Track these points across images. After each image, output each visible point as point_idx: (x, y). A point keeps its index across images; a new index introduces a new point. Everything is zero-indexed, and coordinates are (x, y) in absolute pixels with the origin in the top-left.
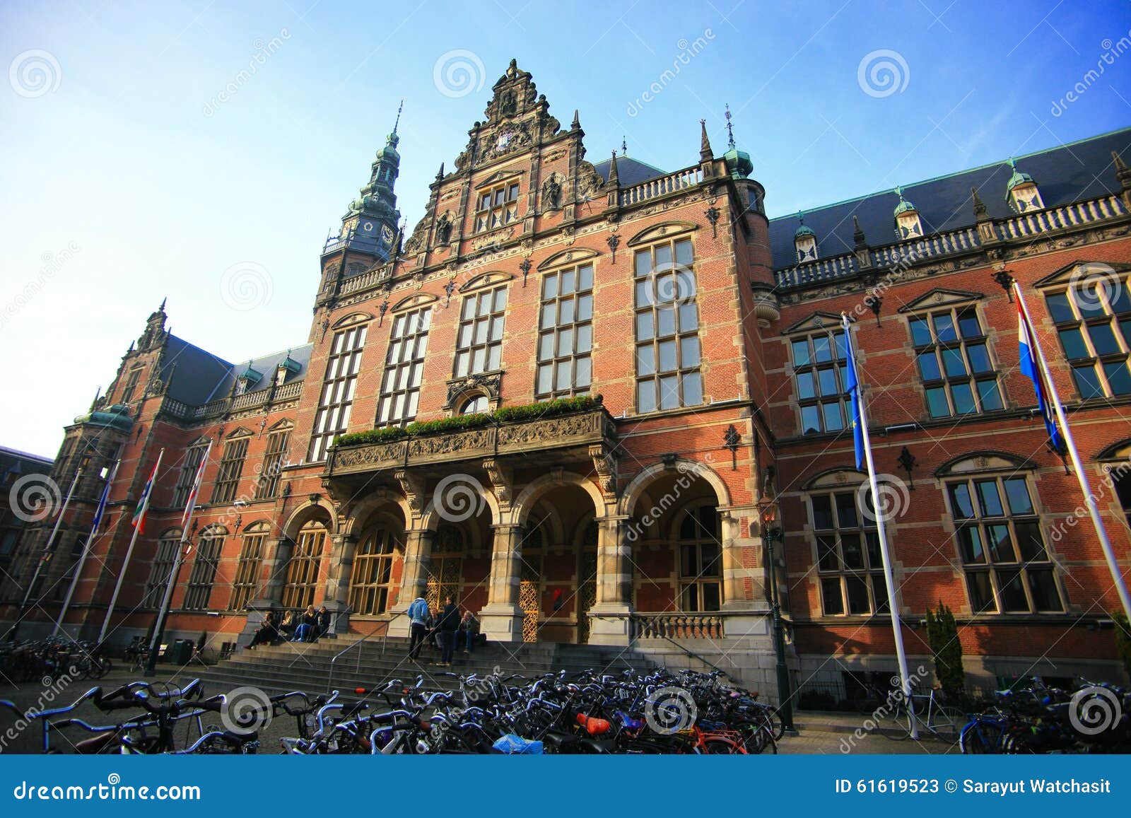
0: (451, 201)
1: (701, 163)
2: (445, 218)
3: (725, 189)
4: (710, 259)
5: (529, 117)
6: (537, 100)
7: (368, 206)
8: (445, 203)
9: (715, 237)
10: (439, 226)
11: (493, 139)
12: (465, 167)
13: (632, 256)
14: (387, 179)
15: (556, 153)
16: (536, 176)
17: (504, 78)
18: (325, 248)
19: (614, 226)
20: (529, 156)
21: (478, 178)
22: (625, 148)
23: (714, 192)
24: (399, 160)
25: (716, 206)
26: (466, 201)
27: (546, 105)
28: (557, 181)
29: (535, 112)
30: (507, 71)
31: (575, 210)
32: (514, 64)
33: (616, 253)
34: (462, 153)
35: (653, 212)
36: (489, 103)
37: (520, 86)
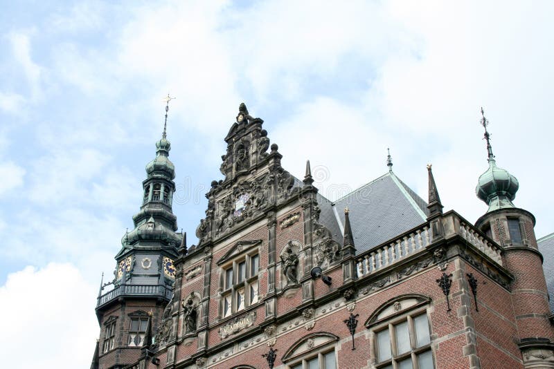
0: (196, 280)
1: (429, 220)
2: (190, 303)
3: (454, 251)
4: (446, 338)
5: (263, 173)
6: (269, 151)
7: (143, 237)
8: (191, 282)
9: (450, 310)
10: (185, 312)
11: (229, 202)
12: (206, 238)
13: (371, 338)
14: (161, 198)
15: (291, 216)
16: (273, 249)
17: (236, 126)
18: (100, 298)
19: (351, 305)
20: (265, 222)
21: (219, 250)
22: (390, 164)
23: (444, 258)
24: (173, 171)
25: (448, 272)
26: (208, 281)
27: (277, 157)
28: (295, 251)
29: (267, 166)
30: (237, 118)
31: (313, 286)
32: (243, 109)
33: (356, 336)
34: (202, 221)
35: (388, 284)
36: (223, 158)
37: (251, 135)
